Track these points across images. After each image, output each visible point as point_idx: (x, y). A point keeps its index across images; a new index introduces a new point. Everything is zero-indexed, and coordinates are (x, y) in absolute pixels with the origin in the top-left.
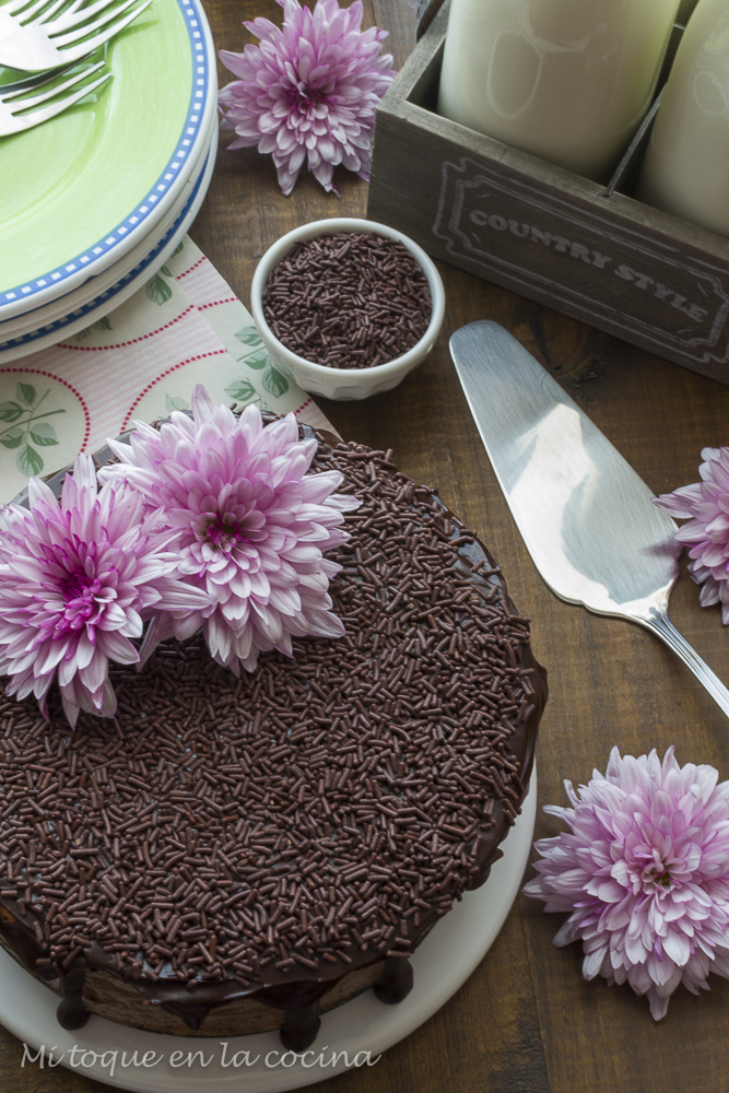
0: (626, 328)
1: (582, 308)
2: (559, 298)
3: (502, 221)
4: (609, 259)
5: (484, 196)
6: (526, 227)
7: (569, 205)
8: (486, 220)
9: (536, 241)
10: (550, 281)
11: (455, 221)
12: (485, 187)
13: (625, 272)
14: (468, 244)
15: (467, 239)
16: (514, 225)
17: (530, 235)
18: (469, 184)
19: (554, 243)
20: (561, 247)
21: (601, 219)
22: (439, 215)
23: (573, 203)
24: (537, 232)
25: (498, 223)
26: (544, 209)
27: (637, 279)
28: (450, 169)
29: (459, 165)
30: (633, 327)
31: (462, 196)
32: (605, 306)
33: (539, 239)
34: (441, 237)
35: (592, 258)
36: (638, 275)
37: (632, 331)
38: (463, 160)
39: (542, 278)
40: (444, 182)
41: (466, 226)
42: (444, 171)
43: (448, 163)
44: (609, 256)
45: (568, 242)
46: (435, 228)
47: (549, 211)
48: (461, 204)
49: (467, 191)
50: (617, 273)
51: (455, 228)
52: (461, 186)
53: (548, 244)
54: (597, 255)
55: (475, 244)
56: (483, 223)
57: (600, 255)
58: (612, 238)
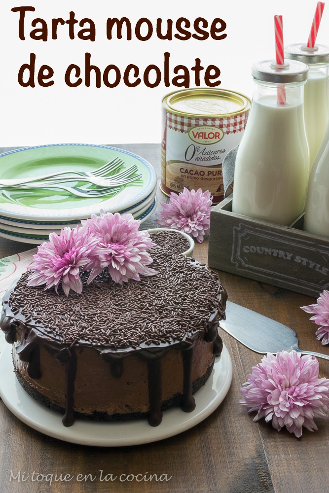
0: (301, 287)
1: (285, 282)
2: (276, 279)
3: (254, 248)
4: (292, 254)
5: (248, 238)
6: (262, 248)
7: (276, 234)
8: (249, 249)
9: (266, 254)
10: (272, 272)
11: (238, 254)
12: (248, 234)
13: (298, 259)
14: (243, 263)
15: (243, 261)
16: (258, 248)
17: (264, 252)
18: (242, 235)
19: (273, 253)
20: (275, 255)
21: (287, 237)
22: (233, 252)
23: (277, 232)
24: (267, 250)
25: (253, 250)
26: (268, 238)
27: (302, 261)
28: (236, 230)
29: (239, 227)
30: (303, 286)
31: (240, 241)
32: (293, 278)
33: (267, 253)
34: (234, 262)
35: (286, 256)
36: (303, 259)
37: (304, 287)
38: (240, 224)
39: (270, 271)
40: (234, 236)
41: (243, 255)
42: (234, 231)
43: (235, 227)
44: (292, 253)
45: (277, 251)
46: (232, 259)
47: (271, 239)
48: (240, 244)
49: (242, 237)
50: (295, 260)
51: (239, 257)
52: (240, 236)
53: (270, 254)
54: (287, 253)
55: (246, 263)
56: (247, 252)
57: (288, 253)
58: (292, 244)
